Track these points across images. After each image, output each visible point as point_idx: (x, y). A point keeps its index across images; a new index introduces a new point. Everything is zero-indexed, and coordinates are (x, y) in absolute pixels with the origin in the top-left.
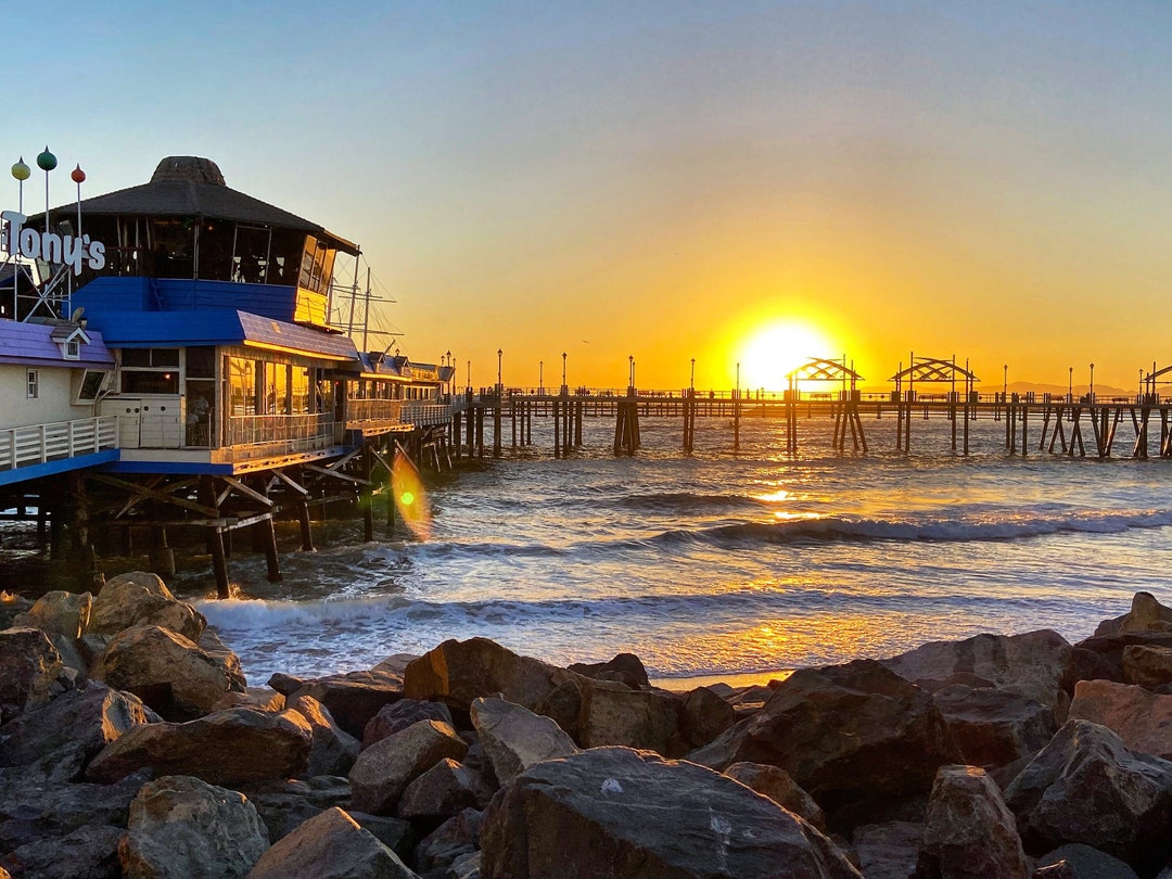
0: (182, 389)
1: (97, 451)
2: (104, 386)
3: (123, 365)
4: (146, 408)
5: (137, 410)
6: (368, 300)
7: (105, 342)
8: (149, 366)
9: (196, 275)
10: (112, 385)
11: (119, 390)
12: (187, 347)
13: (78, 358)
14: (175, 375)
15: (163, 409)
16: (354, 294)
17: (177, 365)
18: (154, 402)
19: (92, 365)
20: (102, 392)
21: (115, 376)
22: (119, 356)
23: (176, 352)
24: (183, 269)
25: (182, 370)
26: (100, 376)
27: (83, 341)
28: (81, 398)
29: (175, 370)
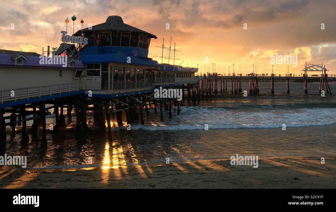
0: (101, 75)
1: (78, 91)
2: (82, 74)
3: (88, 68)
4: (92, 80)
5: (90, 80)
6: (175, 51)
7: (83, 63)
8: (93, 69)
9: (111, 45)
10: (85, 74)
11: (86, 75)
12: (102, 64)
13: (73, 67)
14: (99, 71)
15: (96, 80)
16: (170, 49)
17: (99, 68)
18: (94, 78)
19: (78, 69)
20: (82, 76)
21: (85, 71)
22: (86, 67)
23: (99, 65)
24: (109, 44)
25: (101, 70)
26: (81, 71)
27: (75, 63)
28: (75, 77)
29: (99, 70)
